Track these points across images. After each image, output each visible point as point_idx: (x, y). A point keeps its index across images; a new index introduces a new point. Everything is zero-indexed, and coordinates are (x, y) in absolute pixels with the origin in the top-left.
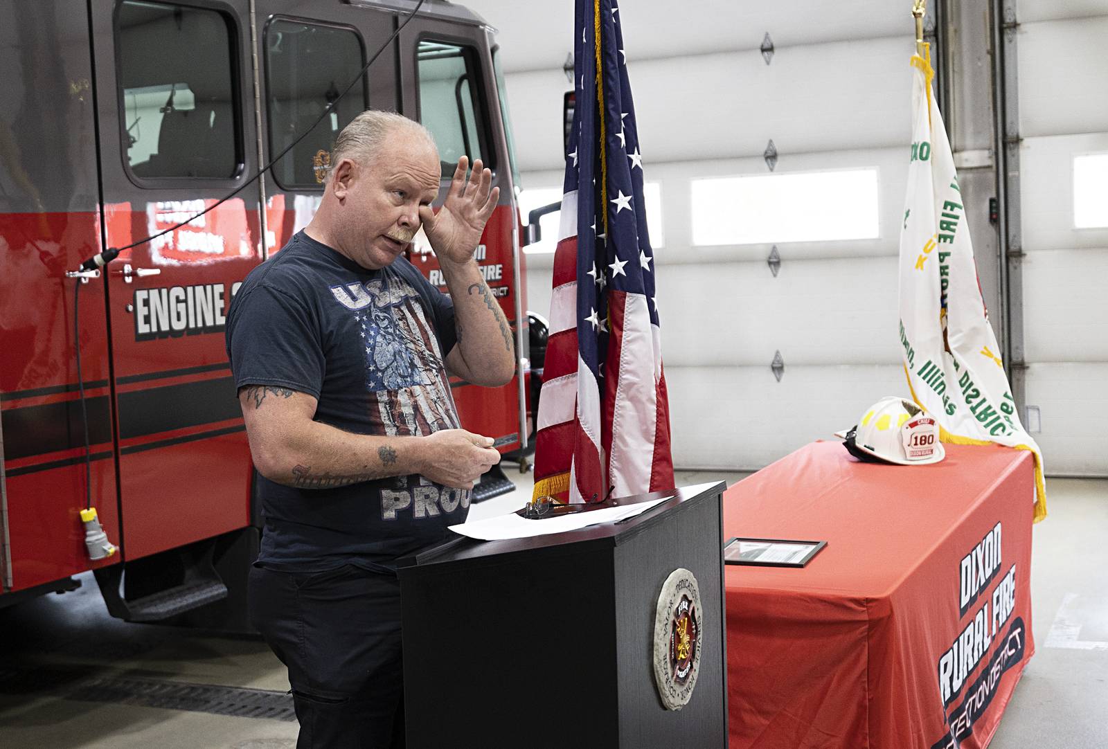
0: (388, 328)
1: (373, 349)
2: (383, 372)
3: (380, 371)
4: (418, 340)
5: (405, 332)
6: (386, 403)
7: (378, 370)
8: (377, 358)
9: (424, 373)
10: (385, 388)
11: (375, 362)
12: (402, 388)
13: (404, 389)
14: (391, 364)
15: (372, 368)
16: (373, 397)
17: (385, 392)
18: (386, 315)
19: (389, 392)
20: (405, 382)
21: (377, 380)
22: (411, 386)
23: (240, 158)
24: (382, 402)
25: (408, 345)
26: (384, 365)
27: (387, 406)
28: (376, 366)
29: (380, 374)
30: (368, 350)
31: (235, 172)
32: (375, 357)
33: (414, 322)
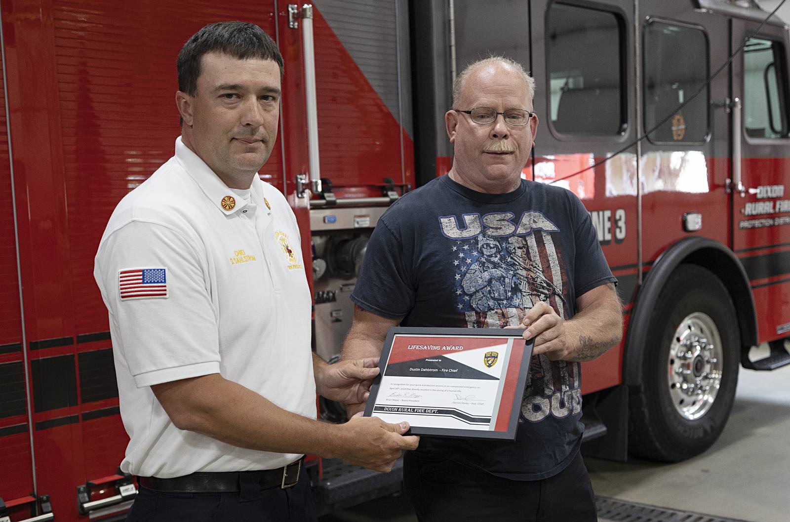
0: (492, 256)
1: (463, 275)
2: (471, 296)
3: (467, 295)
4: (535, 267)
5: (521, 259)
6: (474, 323)
7: (465, 294)
8: (465, 284)
9: (528, 297)
10: (473, 309)
11: (462, 287)
12: (493, 310)
13: (496, 310)
14: (482, 288)
15: (458, 292)
16: (462, 317)
17: (474, 313)
18: (498, 244)
19: (477, 313)
20: (499, 304)
21: (463, 302)
22: (506, 308)
23: (624, 119)
24: (470, 322)
25: (519, 272)
26: (473, 290)
27: (475, 325)
28: (463, 291)
29: (467, 298)
30: (458, 277)
31: (620, 131)
32: (464, 283)
33: (537, 251)
